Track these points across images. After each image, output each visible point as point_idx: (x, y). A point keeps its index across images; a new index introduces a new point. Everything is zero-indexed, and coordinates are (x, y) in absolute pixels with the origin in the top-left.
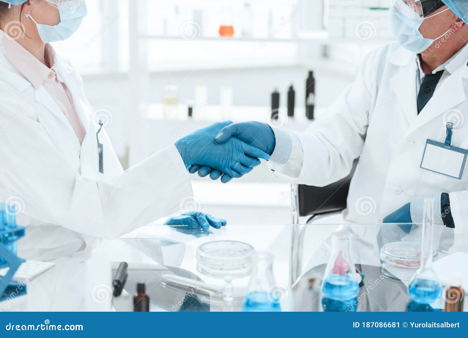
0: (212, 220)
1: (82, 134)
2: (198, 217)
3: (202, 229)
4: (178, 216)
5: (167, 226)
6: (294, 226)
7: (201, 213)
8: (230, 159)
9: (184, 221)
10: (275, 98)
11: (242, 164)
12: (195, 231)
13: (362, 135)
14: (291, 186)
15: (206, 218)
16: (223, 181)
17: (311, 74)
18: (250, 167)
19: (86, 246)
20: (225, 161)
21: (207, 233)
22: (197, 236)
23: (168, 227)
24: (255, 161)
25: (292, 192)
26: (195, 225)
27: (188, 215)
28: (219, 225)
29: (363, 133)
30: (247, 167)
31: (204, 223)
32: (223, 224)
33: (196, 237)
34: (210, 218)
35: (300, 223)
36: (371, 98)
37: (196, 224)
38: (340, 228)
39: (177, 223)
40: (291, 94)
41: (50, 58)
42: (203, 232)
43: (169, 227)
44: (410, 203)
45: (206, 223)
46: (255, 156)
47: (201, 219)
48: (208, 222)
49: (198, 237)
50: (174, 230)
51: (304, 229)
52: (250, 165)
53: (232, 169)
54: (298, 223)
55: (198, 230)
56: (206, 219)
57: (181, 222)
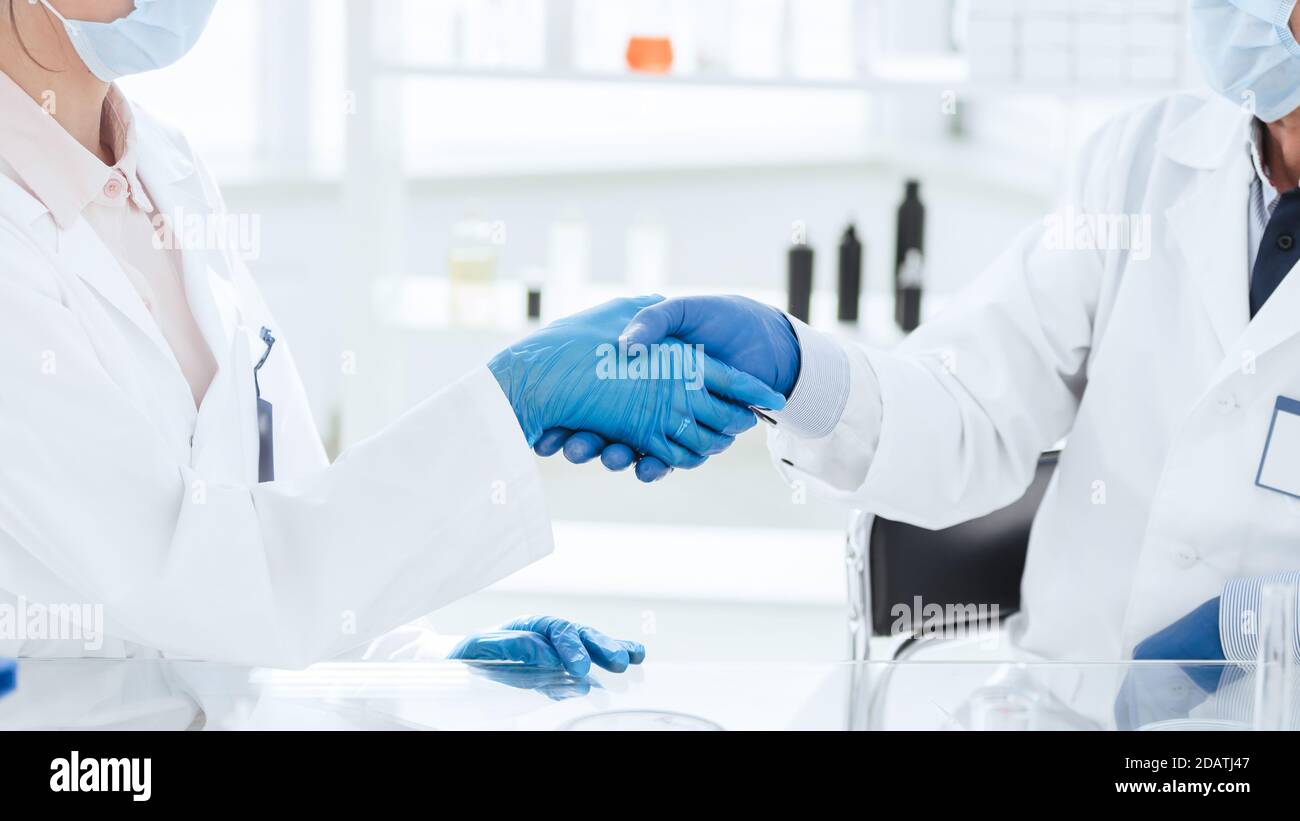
0: (601, 646)
1: (203, 374)
2: (556, 637)
3: (567, 673)
4: (495, 631)
5: (458, 660)
6: (854, 665)
7: (566, 624)
8: (664, 407)
9: (513, 648)
10: (801, 262)
11: (700, 423)
12: (546, 680)
13: (1070, 376)
14: (848, 540)
15: (582, 639)
16: (645, 476)
17: (912, 189)
18: (724, 431)
19: (205, 721)
20: (648, 415)
21: (584, 685)
22: (553, 695)
23: (461, 664)
24: (739, 414)
25: (850, 561)
26: (546, 660)
27: (524, 630)
28: (619, 660)
29: (1072, 370)
30: (717, 433)
31: (572, 656)
32: (635, 658)
33: (551, 698)
34: (595, 640)
35: (874, 655)
36: (1103, 263)
37: (550, 656)
38: (999, 676)
39: (489, 654)
40: (851, 253)
41: (117, 134)
42: (571, 681)
43: (466, 666)
44: (1219, 598)
45: (581, 655)
46: (739, 398)
47: (567, 642)
48: (586, 653)
49: (557, 699)
50: (481, 674)
51: (887, 677)
52: (726, 425)
53: (671, 438)
54: (867, 656)
55: (552, 675)
56: (579, 642)
57: (504, 649)
